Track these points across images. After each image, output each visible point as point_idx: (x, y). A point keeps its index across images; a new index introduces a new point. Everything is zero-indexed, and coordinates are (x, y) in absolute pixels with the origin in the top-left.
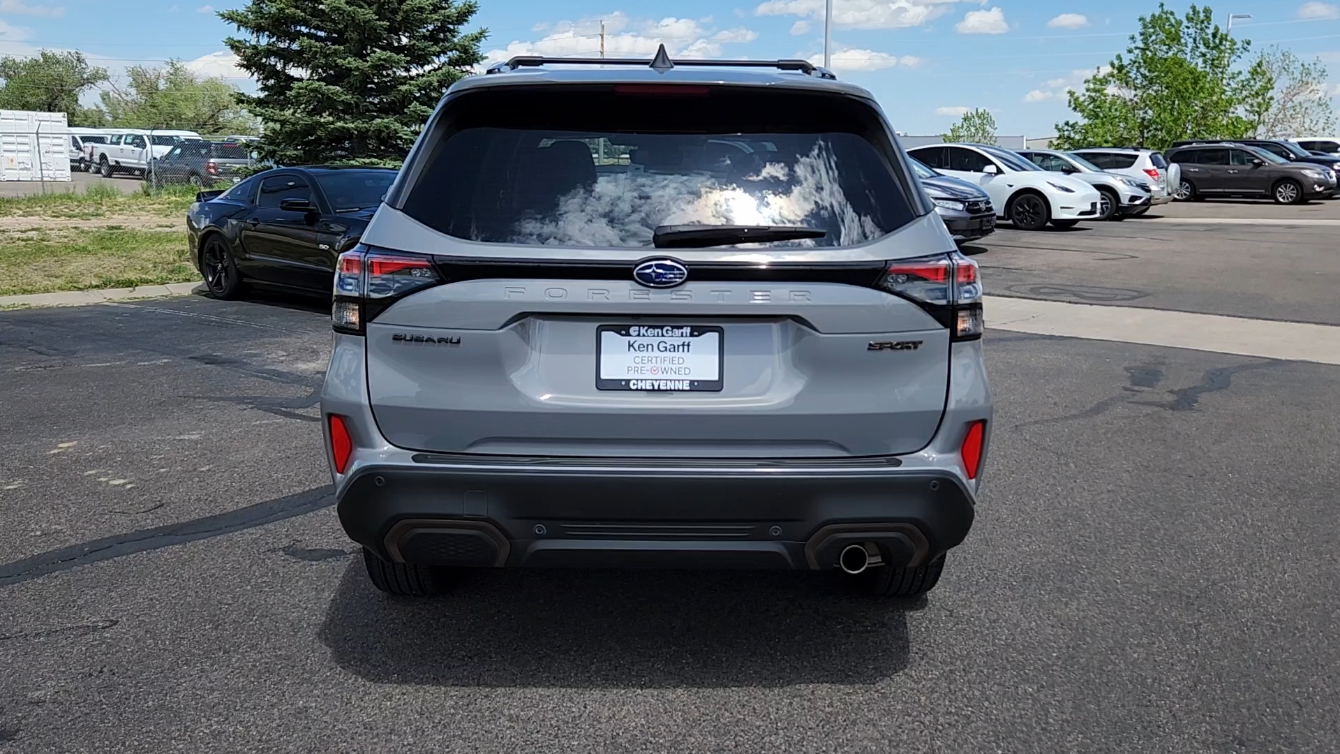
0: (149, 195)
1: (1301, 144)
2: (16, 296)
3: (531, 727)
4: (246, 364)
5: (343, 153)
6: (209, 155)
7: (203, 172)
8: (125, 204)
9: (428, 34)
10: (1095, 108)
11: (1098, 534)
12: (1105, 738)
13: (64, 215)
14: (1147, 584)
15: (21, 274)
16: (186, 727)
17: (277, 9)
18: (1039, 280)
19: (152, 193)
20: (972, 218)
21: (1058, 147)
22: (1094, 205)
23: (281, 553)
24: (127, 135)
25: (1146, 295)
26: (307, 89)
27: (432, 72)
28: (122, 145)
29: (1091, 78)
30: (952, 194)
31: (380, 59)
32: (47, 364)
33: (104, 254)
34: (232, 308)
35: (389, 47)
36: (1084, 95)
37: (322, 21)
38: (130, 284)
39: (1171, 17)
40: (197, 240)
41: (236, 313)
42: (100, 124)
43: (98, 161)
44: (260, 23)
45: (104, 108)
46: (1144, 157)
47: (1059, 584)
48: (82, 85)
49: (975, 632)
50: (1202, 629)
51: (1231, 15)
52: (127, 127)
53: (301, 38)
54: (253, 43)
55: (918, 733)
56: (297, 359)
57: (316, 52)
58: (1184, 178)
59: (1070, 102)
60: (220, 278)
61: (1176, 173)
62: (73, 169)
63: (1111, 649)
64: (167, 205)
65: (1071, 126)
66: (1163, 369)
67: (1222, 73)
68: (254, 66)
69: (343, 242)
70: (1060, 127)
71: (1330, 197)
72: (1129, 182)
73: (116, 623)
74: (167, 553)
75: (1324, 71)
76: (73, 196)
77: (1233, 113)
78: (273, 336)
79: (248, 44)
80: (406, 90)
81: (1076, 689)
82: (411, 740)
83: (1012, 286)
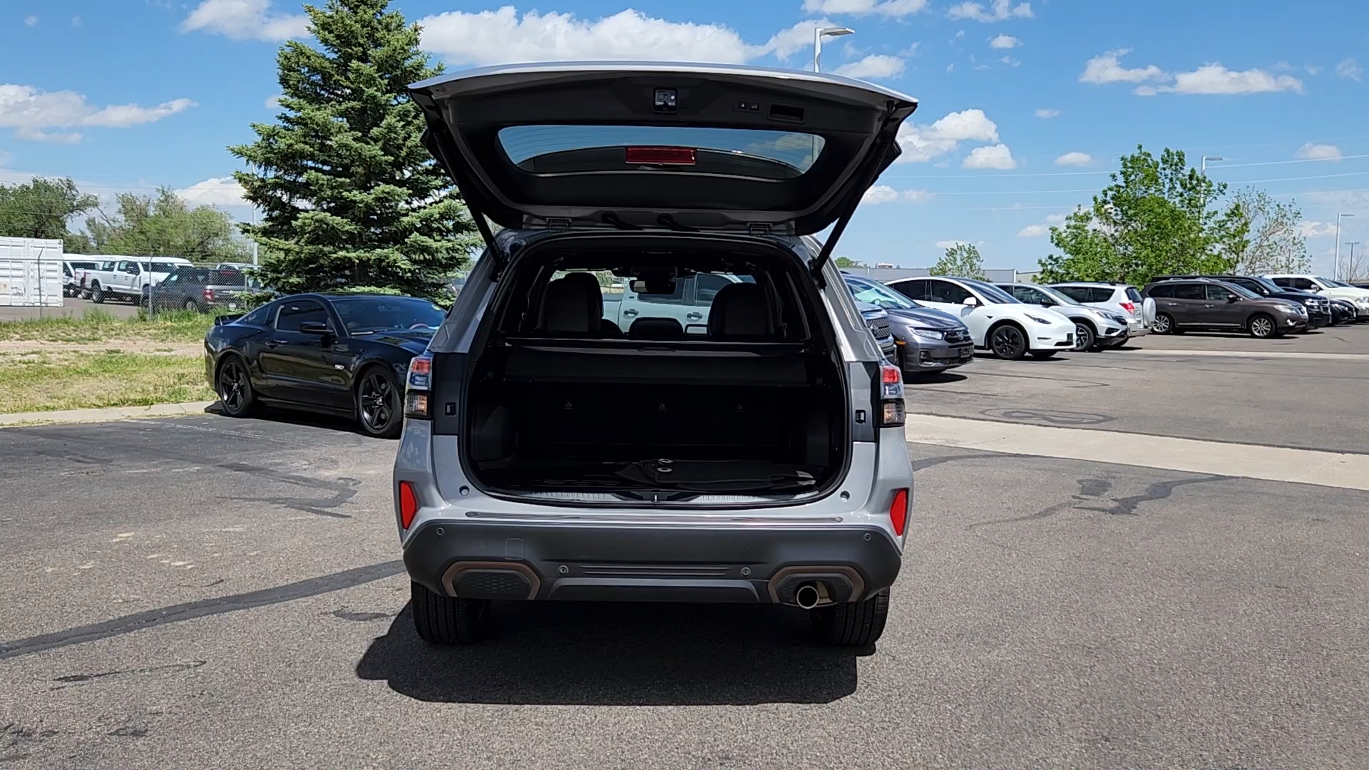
0: (145, 320)
1: (1275, 280)
2: (40, 413)
3: (552, 729)
4: (273, 471)
5: (344, 280)
6: (206, 282)
7: (199, 298)
8: (121, 328)
9: (431, 168)
10: (1077, 243)
11: (1025, 605)
12: (1003, 736)
13: (61, 340)
14: (1058, 639)
15: (25, 395)
16: (280, 730)
17: (286, 145)
18: (1011, 405)
19: (148, 318)
20: (950, 347)
21: (1042, 281)
22: (1070, 336)
23: (332, 615)
24: (120, 262)
25: (1112, 419)
26: (312, 219)
27: (434, 205)
28: (116, 272)
29: (1072, 215)
30: (931, 324)
31: (383, 192)
32: (90, 470)
33: (105, 377)
34: (250, 426)
35: (391, 181)
36: (1065, 232)
37: (329, 156)
38: (146, 402)
39: (1149, 159)
40: (214, 363)
41: (252, 428)
42: (84, 249)
43: (90, 287)
44: (269, 158)
45: (89, 234)
46: (1120, 290)
47: (985, 639)
48: (72, 212)
49: (911, 671)
50: (1096, 669)
51: (1204, 158)
52: (114, 254)
53: (309, 171)
54: (261, 176)
55: (857, 734)
56: (319, 467)
57: (322, 185)
58: (1160, 312)
59: (1052, 238)
60: (235, 397)
61: (1151, 307)
62: (66, 295)
63: (1019, 682)
64: (163, 330)
65: (1055, 260)
66: (1112, 481)
67: (1199, 212)
68: (260, 198)
69: (357, 363)
70: (1043, 262)
71: (1304, 332)
72: (1105, 314)
73: (205, 662)
74: (234, 615)
75: (1299, 213)
76: (70, 321)
77: (1211, 250)
78: (292, 448)
79: (256, 177)
80: (408, 222)
81: (987, 707)
82: (460, 737)
83: (987, 410)
